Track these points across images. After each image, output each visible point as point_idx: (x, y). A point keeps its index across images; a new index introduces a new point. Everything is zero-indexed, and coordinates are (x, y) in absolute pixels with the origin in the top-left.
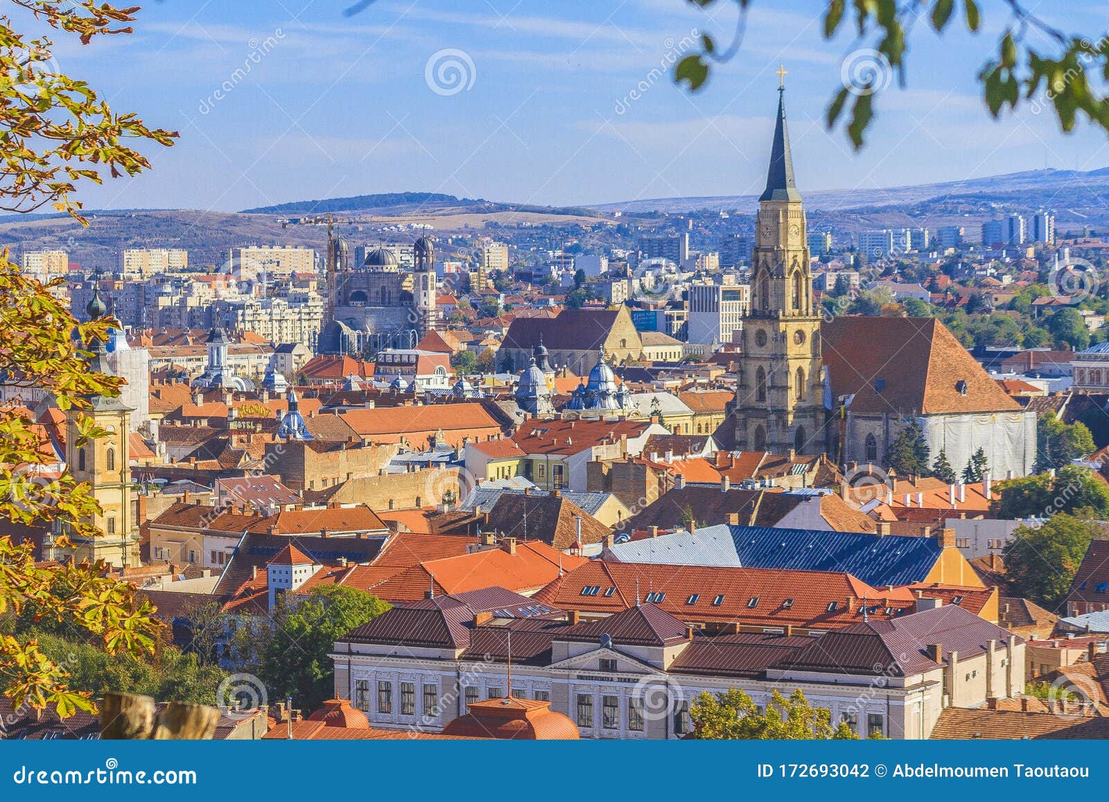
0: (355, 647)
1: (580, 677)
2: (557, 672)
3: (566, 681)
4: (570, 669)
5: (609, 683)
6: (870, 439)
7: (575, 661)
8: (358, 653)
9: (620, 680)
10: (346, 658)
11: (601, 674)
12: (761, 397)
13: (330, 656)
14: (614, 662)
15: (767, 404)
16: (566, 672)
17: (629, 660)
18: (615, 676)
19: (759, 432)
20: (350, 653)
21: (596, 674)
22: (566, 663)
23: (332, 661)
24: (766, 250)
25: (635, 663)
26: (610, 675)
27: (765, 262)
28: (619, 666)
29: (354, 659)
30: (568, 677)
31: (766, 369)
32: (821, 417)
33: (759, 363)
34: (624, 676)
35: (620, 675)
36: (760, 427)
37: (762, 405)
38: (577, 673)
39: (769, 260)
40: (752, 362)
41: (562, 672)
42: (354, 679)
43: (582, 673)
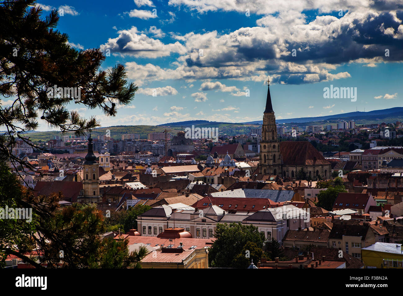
0: (143, 218)
1: (197, 224)
2: (191, 223)
3: (193, 225)
4: (194, 222)
5: (204, 225)
6: (293, 172)
7: (196, 220)
8: (143, 219)
9: (207, 224)
10: (140, 221)
11: (202, 223)
12: (265, 162)
13: (136, 220)
14: (205, 220)
15: (267, 164)
16: (194, 223)
17: (209, 219)
18: (205, 223)
19: (265, 170)
20: (141, 219)
21: (201, 223)
22: (193, 220)
23: (137, 221)
24: (266, 125)
25: (210, 220)
26: (204, 223)
27: (265, 128)
28: (207, 221)
29: (142, 221)
30: (194, 224)
31: (266, 155)
32: (280, 166)
33: (264, 153)
34: (208, 223)
35: (207, 223)
36: (265, 169)
37: (265, 164)
38: (196, 223)
39: (266, 128)
40: (263, 153)
41: (192, 223)
42: (142, 226)
43: (197, 223)
